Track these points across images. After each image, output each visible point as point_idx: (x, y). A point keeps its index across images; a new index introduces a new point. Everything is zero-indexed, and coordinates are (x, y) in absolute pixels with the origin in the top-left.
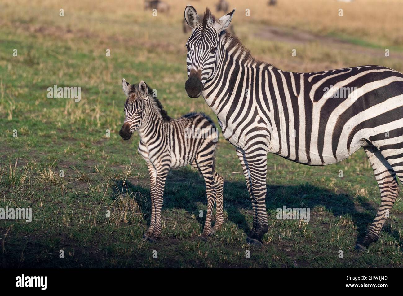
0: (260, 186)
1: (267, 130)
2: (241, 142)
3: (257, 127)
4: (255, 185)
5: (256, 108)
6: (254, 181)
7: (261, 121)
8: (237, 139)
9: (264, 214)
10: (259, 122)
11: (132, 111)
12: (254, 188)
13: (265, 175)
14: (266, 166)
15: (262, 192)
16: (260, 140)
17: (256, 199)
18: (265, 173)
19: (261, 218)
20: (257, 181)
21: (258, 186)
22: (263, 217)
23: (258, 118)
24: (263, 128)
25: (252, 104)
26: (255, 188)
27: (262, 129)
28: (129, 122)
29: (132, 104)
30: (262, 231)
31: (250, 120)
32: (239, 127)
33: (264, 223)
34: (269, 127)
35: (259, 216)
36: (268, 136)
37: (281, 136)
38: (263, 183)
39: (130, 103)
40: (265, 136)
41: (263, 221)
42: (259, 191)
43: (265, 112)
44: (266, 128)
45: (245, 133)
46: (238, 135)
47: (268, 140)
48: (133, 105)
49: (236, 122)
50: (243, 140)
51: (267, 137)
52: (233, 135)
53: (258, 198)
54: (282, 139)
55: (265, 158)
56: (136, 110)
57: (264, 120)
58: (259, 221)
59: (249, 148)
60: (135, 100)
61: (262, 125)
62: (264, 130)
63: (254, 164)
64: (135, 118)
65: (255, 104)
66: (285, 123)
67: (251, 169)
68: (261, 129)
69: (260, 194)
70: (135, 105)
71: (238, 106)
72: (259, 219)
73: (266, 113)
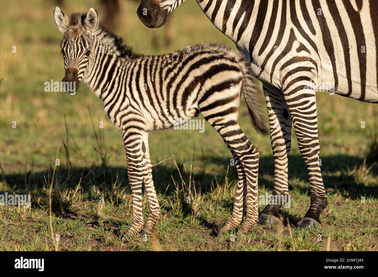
0: (310, 141)
1: (311, 60)
2: (276, 81)
3: (296, 57)
4: (303, 139)
5: (292, 31)
6: (301, 135)
7: (302, 48)
8: (269, 77)
9: (320, 182)
10: (299, 50)
11: (77, 52)
12: (302, 144)
13: (315, 124)
14: (316, 112)
15: (313, 149)
16: (303, 75)
17: (306, 159)
18: (316, 121)
19: (315, 187)
20: (304, 133)
21: (307, 140)
22: (318, 185)
23: (296, 45)
24: (306, 58)
25: (285, 26)
26: (304, 144)
27: (304, 59)
28: (76, 67)
29: (77, 41)
30: (320, 205)
31: (283, 48)
32: (269, 60)
33: (320, 193)
34: (314, 56)
35: (312, 184)
36: (314, 69)
37: (337, 68)
38: (313, 136)
39: (73, 40)
40: (309, 69)
41: (319, 191)
42: (309, 148)
43: (307, 35)
44: (310, 58)
45: (280, 68)
46: (270, 71)
47: (313, 73)
48: (78, 43)
49: (263, 53)
50: (279, 78)
51: (312, 70)
52: (263, 73)
53: (308, 158)
54: (338, 71)
55: (312, 99)
56: (84, 49)
57: (305, 47)
58: (313, 191)
59: (288, 86)
60: (80, 35)
61: (303, 54)
62: (307, 60)
63: (298, 109)
64: (83, 61)
65: (290, 25)
66: (342, 50)
67: (294, 116)
68: (302, 59)
69: (311, 151)
70: (80, 43)
71: (262, 30)
72: (313, 188)
73: (309, 37)
